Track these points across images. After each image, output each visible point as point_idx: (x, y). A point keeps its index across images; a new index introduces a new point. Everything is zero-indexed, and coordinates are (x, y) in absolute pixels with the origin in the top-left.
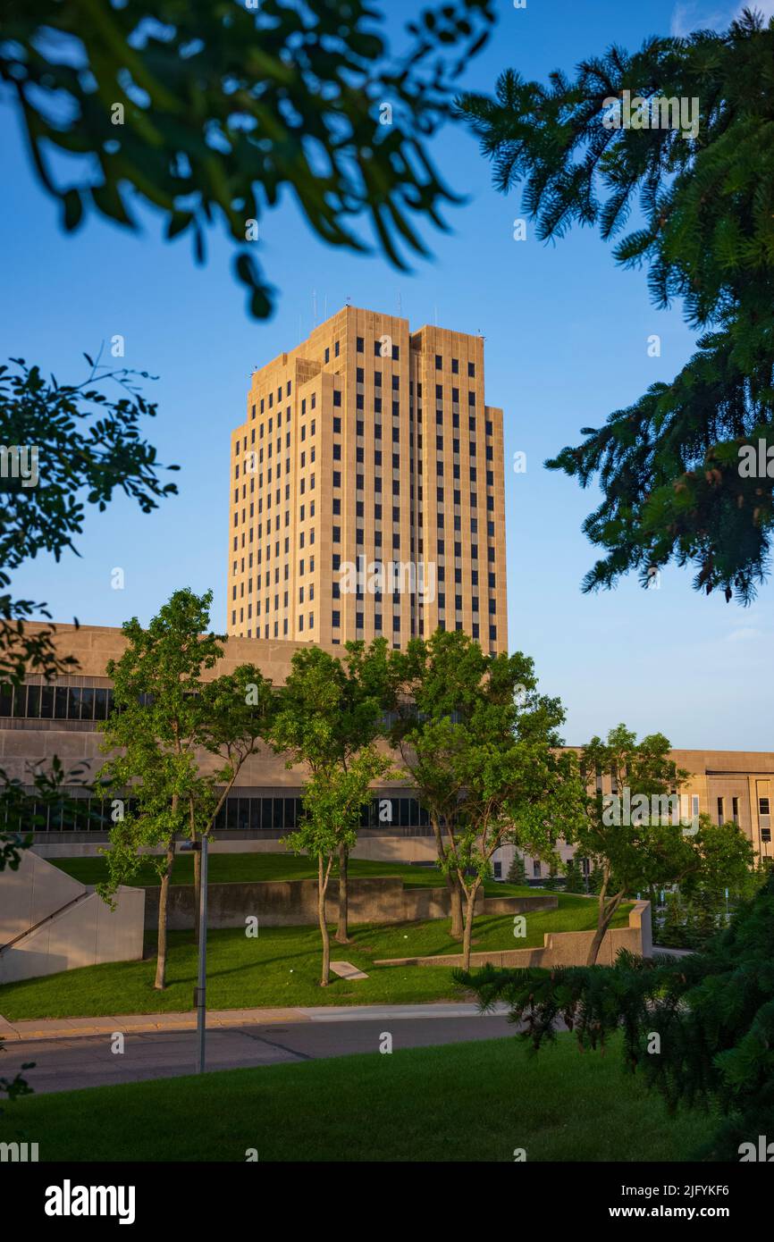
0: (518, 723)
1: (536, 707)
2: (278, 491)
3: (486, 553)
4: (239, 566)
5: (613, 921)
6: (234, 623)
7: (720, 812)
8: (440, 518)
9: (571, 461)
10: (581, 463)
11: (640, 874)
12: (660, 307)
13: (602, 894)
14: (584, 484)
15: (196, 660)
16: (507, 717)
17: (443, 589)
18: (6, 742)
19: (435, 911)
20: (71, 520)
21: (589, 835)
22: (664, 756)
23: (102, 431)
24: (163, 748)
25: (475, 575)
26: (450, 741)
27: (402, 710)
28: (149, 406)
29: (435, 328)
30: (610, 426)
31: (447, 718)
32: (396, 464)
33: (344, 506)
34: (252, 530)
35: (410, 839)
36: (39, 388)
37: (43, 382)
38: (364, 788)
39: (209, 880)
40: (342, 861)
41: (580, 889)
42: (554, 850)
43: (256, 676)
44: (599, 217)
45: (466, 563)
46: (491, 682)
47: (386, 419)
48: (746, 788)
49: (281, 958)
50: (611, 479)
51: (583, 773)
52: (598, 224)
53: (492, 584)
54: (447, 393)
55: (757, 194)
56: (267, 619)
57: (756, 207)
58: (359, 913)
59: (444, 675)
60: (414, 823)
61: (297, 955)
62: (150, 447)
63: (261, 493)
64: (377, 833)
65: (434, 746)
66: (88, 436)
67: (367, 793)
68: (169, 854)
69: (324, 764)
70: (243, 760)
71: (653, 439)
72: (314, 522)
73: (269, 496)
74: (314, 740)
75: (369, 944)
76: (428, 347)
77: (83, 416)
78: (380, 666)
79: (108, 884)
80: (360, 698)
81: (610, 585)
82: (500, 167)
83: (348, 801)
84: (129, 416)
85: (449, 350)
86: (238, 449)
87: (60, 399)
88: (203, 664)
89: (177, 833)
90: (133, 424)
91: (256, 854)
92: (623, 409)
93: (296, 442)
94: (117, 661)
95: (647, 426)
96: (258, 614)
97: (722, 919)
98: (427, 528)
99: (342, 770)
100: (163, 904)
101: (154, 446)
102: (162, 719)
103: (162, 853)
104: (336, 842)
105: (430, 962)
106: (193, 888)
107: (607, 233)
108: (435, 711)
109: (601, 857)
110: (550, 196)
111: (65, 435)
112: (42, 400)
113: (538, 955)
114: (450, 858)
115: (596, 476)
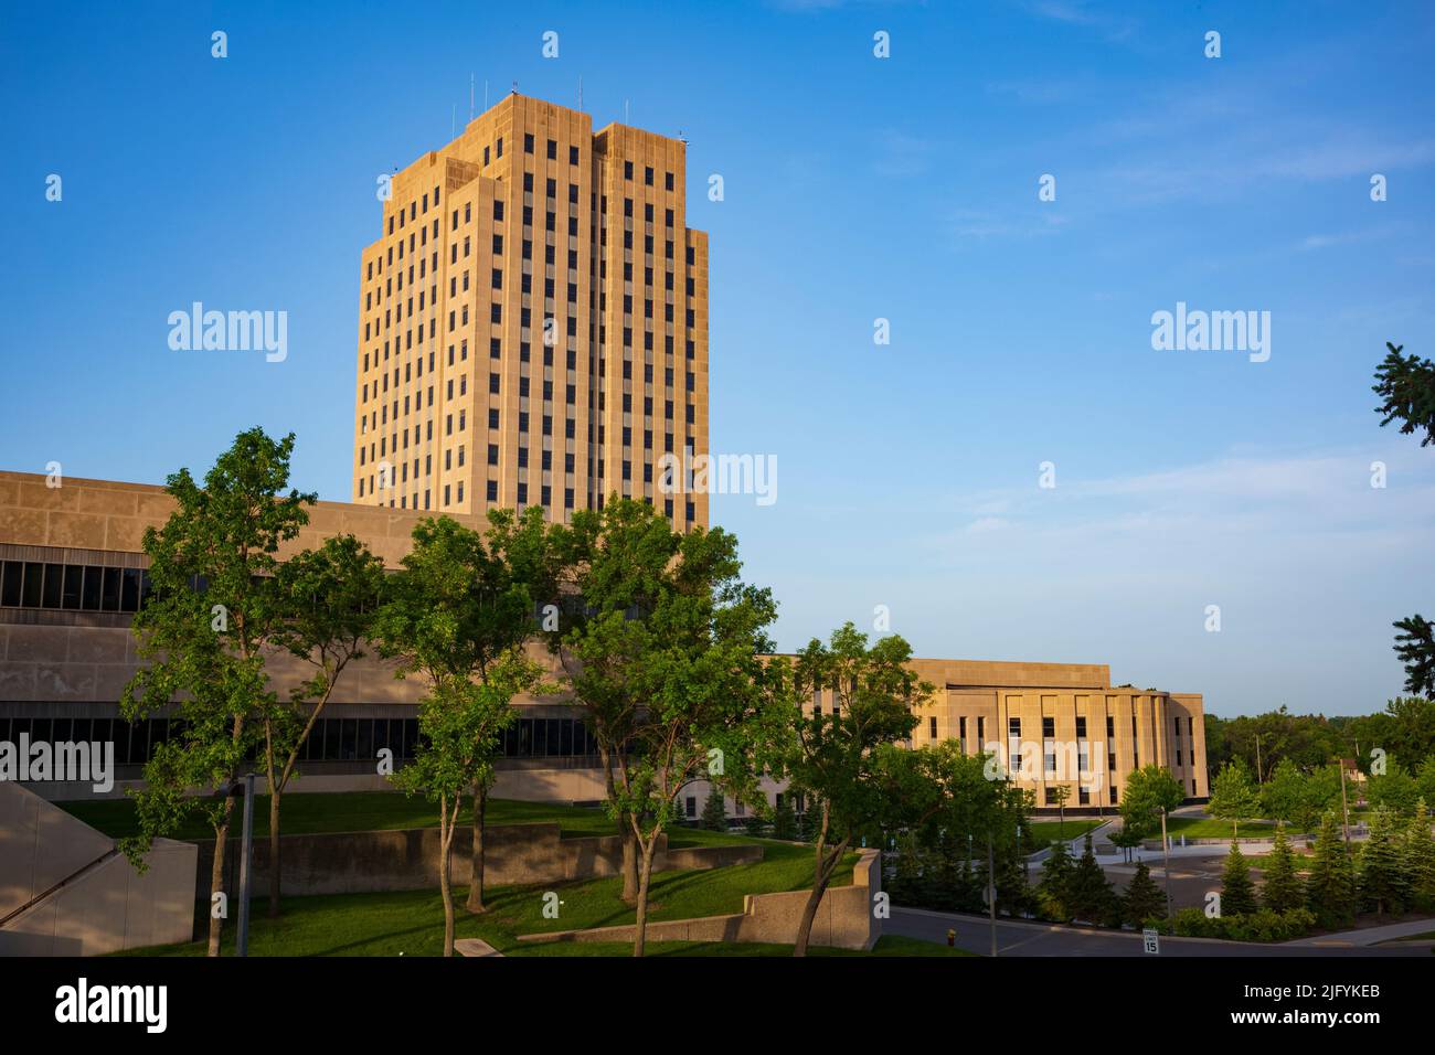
0: (714, 621)
1: (739, 600)
2: (421, 327)
3: (684, 412)
4: (369, 422)
5: (835, 876)
6: (362, 494)
7: (963, 734)
8: (627, 366)
13: (820, 844)
15: (271, 528)
16: (700, 613)
17: (630, 456)
18: (12, 640)
19: (601, 866)
21: (804, 766)
22: (902, 665)
25: (669, 438)
26: (623, 643)
27: (563, 602)
29: (625, 128)
31: (620, 613)
32: (572, 296)
33: (505, 348)
34: (386, 376)
35: (573, 773)
38: (503, 706)
40: (475, 803)
41: (792, 834)
42: (758, 788)
43: (360, 552)
45: (658, 424)
46: (682, 567)
47: (561, 239)
48: (994, 706)
49: (389, 936)
51: (798, 687)
54: (638, 210)
56: (404, 490)
58: (500, 871)
59: (619, 557)
60: (579, 751)
61: (411, 931)
63: (398, 329)
64: (530, 764)
65: (601, 649)
67: (508, 713)
69: (452, 672)
70: (342, 668)
72: (465, 367)
73: (410, 333)
74: (431, 641)
75: (511, 913)
76: (616, 151)
78: (532, 544)
79: (138, 839)
80: (504, 585)
83: (483, 724)
85: (642, 155)
86: (370, 273)
88: (281, 534)
91: (363, 794)
93: (445, 265)
94: (158, 529)
96: (393, 483)
97: (966, 868)
98: (610, 377)
100: (218, 865)
104: (465, 779)
105: (592, 936)
106: (270, 840)
108: (605, 603)
113: (734, 925)
114: (622, 798)
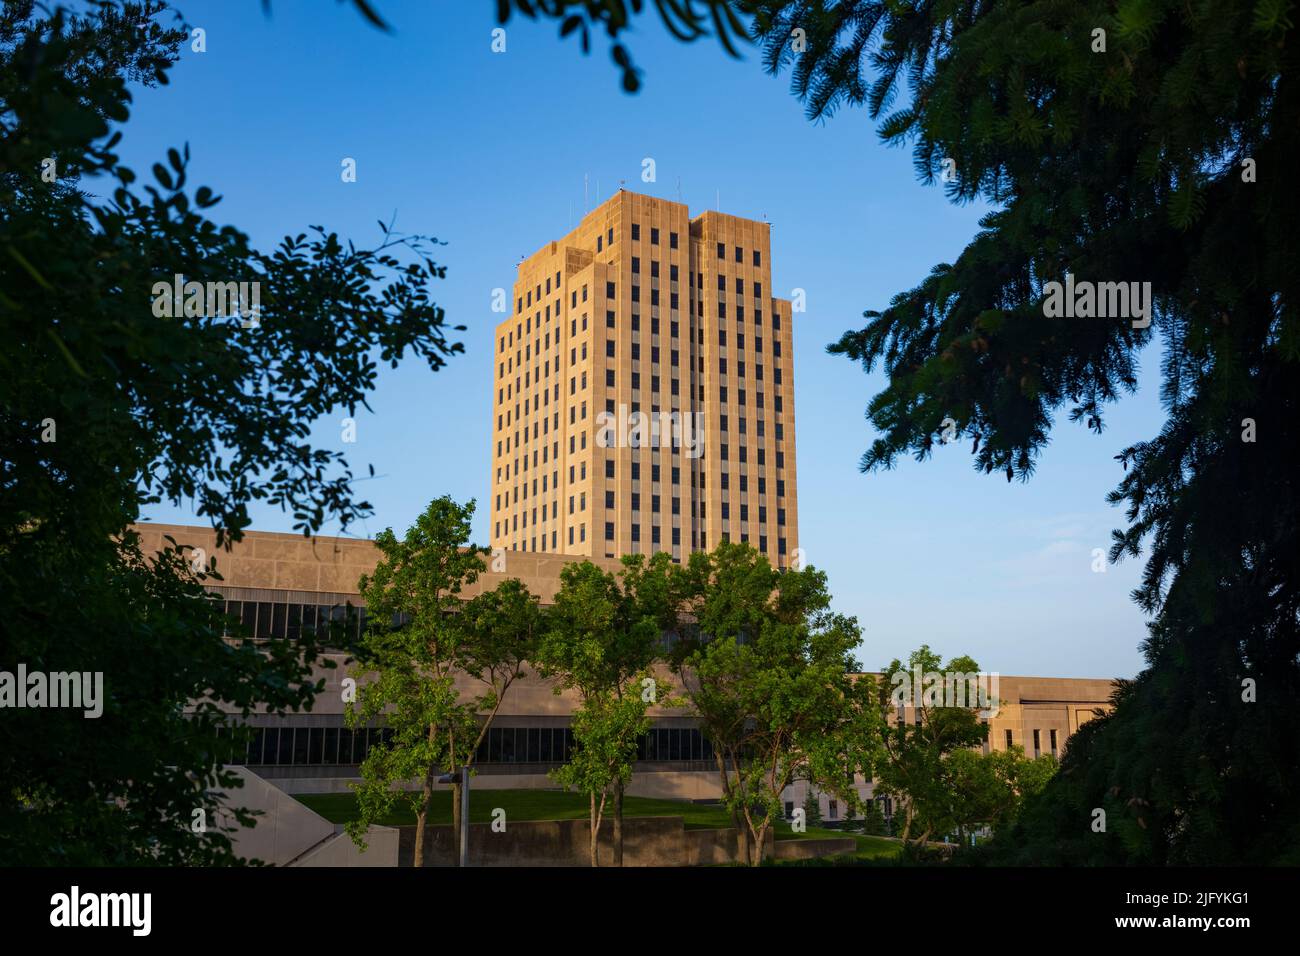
0: (809, 645)
1: (830, 627)
2: (547, 392)
3: (774, 458)
4: (503, 473)
6: (498, 536)
7: (1037, 746)
8: (724, 420)
9: (854, 346)
10: (864, 347)
11: (946, 813)
12: (925, 184)
14: (868, 369)
15: (456, 574)
16: (798, 638)
17: (728, 498)
19: (719, 853)
20: (364, 378)
21: (890, 768)
23: (394, 294)
24: (419, 672)
25: (762, 482)
26: (737, 665)
27: (682, 630)
28: (439, 269)
29: (717, 214)
30: (893, 309)
31: (732, 639)
32: (675, 361)
33: (618, 406)
34: (517, 434)
35: (692, 775)
36: (337, 254)
37: (340, 248)
38: (640, 717)
39: (471, 818)
40: (616, 799)
41: (880, 831)
42: (851, 786)
43: (522, 592)
44: (868, 97)
45: (752, 470)
46: (780, 600)
47: (664, 313)
48: (1065, 719)
50: (895, 363)
52: (867, 105)
53: (780, 492)
54: (730, 284)
55: (1010, 75)
56: (534, 532)
57: (1010, 87)
58: (635, 857)
59: (729, 591)
60: (696, 755)
62: (438, 309)
63: (527, 394)
64: (656, 767)
65: (717, 669)
66: (381, 298)
67: (644, 722)
68: (426, 789)
69: (597, 689)
70: (508, 686)
71: (938, 322)
72: (585, 425)
73: (537, 397)
74: (584, 663)
76: (710, 234)
77: (378, 279)
78: (659, 582)
79: (359, 823)
80: (636, 618)
81: (889, 465)
82: (769, 51)
83: (623, 731)
84: (419, 279)
85: (732, 237)
86: (502, 346)
87: (357, 263)
88: (464, 579)
89: (435, 766)
90: (423, 287)
91: (521, 791)
92: (907, 291)
93: (566, 338)
94: (370, 576)
95: (932, 308)
96: (525, 525)
98: (709, 430)
99: (616, 696)
100: (419, 845)
101: (442, 307)
102: (419, 640)
103: (418, 790)
104: (609, 777)
106: (453, 827)
107: (876, 112)
108: (718, 631)
109: (904, 794)
110: (817, 77)
111: (359, 297)
112: (340, 264)
114: (736, 796)
115: (880, 361)
